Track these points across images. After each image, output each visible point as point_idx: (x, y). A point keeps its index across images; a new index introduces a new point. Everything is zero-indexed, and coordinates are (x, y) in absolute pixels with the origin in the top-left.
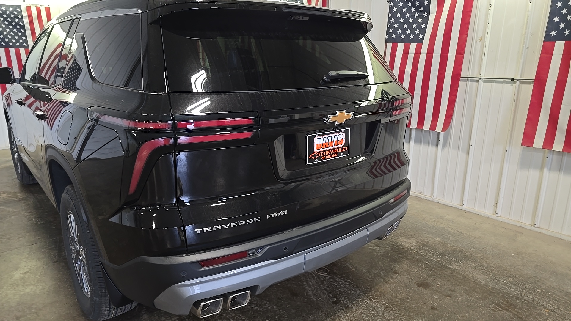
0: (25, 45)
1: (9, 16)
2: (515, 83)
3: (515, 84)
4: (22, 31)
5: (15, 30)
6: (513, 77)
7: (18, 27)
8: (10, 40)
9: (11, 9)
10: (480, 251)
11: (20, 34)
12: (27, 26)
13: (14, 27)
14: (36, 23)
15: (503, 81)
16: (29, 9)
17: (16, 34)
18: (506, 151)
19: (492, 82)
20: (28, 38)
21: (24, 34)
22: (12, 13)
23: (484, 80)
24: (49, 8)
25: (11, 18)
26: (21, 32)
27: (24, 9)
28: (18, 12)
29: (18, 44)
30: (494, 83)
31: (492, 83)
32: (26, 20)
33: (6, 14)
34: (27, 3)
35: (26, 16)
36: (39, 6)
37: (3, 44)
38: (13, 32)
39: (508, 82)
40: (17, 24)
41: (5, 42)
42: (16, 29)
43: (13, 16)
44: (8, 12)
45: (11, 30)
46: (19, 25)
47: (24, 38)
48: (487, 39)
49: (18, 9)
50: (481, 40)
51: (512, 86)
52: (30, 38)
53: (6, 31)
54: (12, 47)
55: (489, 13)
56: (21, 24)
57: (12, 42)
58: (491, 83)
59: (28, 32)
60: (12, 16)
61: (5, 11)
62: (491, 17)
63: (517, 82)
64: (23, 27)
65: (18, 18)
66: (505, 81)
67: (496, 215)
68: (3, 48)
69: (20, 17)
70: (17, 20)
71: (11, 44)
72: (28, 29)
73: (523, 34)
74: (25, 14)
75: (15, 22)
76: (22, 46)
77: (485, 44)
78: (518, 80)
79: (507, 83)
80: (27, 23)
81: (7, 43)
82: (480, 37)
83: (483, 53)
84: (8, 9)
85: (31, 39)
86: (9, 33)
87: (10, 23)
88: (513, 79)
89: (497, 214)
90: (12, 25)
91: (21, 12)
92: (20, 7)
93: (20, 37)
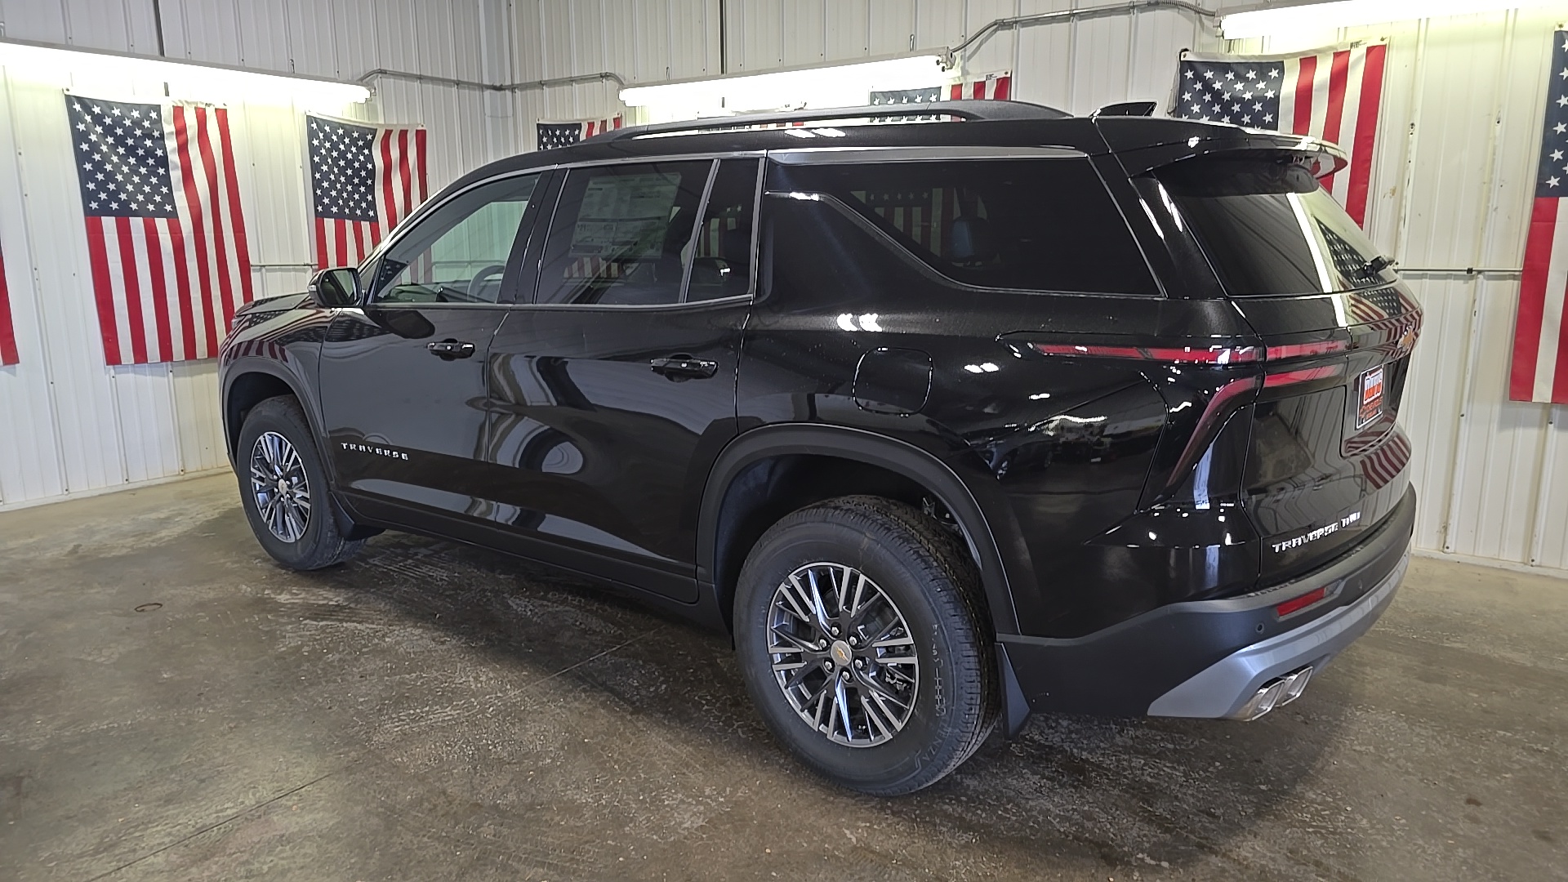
0: (168, 208)
1: (128, 132)
2: (1472, 279)
3: (1474, 281)
4: (161, 171)
5: (143, 170)
6: (1470, 267)
7: (151, 161)
8: (132, 197)
9: (136, 114)
10: (1472, 614)
11: (154, 180)
12: (174, 158)
13: (142, 161)
14: (194, 151)
15: (1447, 274)
16: (178, 112)
17: (145, 179)
18: (1463, 416)
19: (1422, 277)
20: (176, 190)
21: (166, 180)
22: (137, 123)
23: (1404, 274)
24: (225, 111)
25: (134, 136)
26: (157, 175)
27: (167, 113)
28: (153, 122)
29: (151, 207)
30: (1428, 280)
31: (1421, 279)
32: (171, 144)
33: (123, 126)
34: (176, 98)
35: (172, 133)
36: (203, 106)
37: (114, 206)
38: (139, 174)
39: (1457, 278)
40: (150, 153)
41: (118, 200)
42: (146, 165)
43: (141, 131)
44: (128, 123)
45: (134, 171)
46: (154, 156)
47: (165, 190)
48: (1409, 192)
49: (154, 115)
50: (1393, 195)
51: (1466, 285)
52: (180, 190)
53: (122, 172)
54: (136, 214)
55: (1410, 140)
56: (159, 153)
57: (136, 201)
58: (1420, 281)
59: (176, 175)
60: (138, 132)
61: (122, 118)
62: (1414, 148)
63: (1479, 276)
64: (163, 162)
65: (151, 137)
66: (1451, 274)
67: (1446, 550)
68: (114, 218)
69: (156, 134)
70: (148, 143)
71: (134, 206)
72: (176, 167)
73: (1484, 183)
74: (169, 128)
75: (144, 147)
76: (160, 212)
77: (1404, 201)
78: (1480, 272)
79: (1454, 279)
80: (173, 151)
81: (124, 205)
82: (1392, 187)
83: (1399, 219)
84: (127, 114)
85: (183, 192)
86: (128, 178)
87: (131, 151)
88: (1470, 271)
89: (1448, 548)
90: (136, 155)
91: (159, 120)
92: (157, 108)
93: (156, 189)
